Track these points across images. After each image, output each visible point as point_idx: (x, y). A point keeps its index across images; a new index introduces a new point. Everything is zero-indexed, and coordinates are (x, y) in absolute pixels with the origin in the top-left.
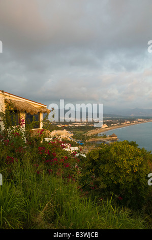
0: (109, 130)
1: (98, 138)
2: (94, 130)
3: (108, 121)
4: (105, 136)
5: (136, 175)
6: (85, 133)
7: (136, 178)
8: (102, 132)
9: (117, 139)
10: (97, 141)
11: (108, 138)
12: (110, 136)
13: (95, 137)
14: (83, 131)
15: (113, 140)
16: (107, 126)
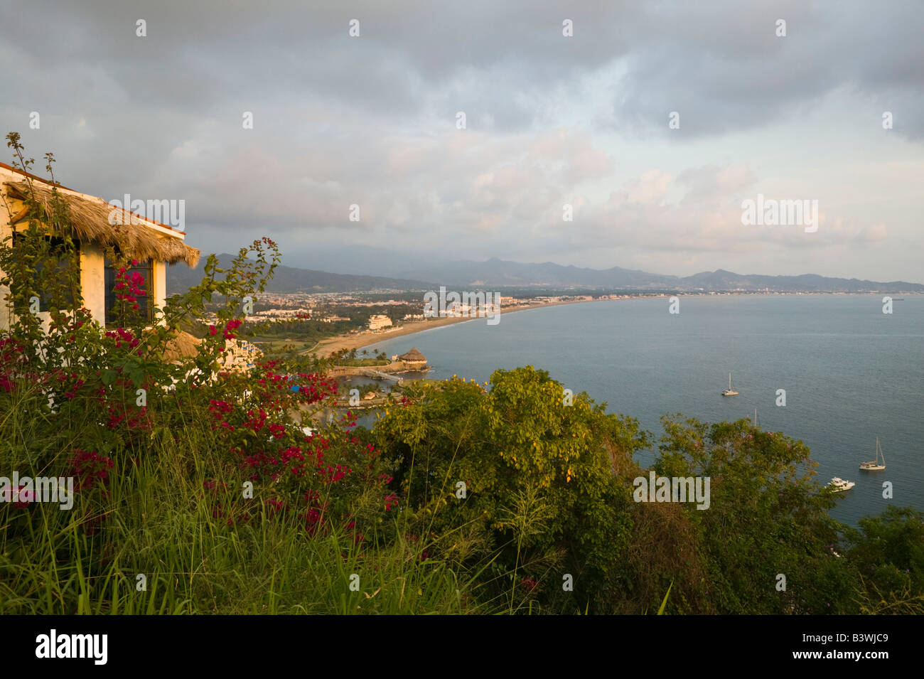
0: (397, 334)
1: (356, 366)
2: (340, 338)
3: (392, 302)
4: (382, 359)
5: (571, 494)
6: (307, 347)
7: (570, 503)
8: (372, 341)
9: (424, 368)
10: (352, 377)
11: (395, 366)
12: (400, 359)
13: (346, 363)
14: (300, 339)
15: (412, 374)
16: (389, 322)
